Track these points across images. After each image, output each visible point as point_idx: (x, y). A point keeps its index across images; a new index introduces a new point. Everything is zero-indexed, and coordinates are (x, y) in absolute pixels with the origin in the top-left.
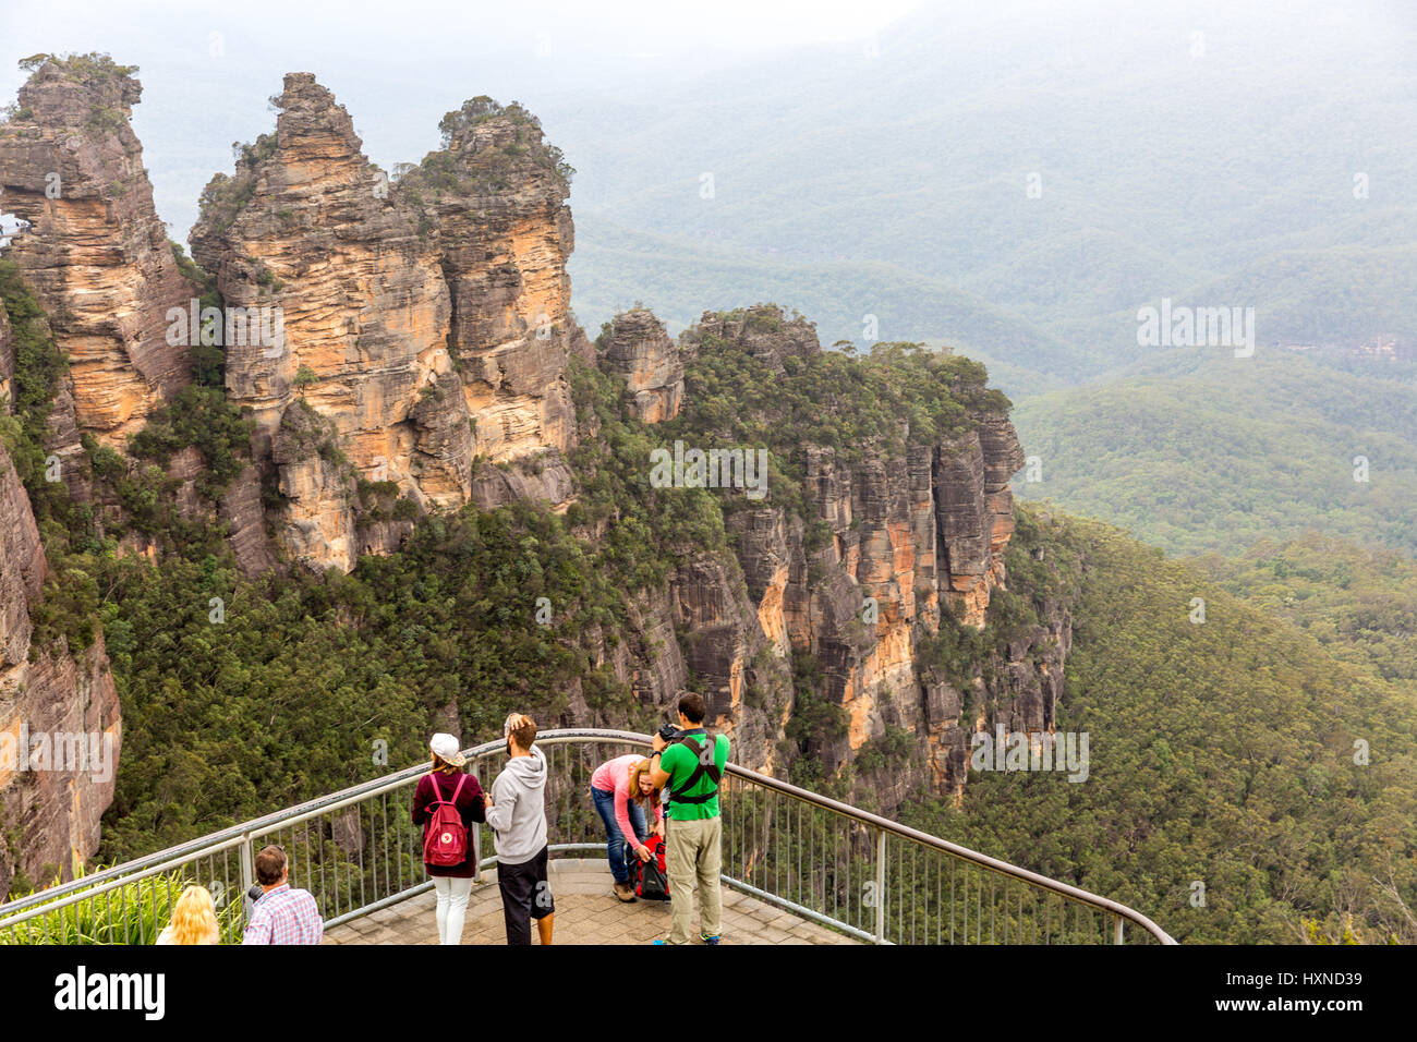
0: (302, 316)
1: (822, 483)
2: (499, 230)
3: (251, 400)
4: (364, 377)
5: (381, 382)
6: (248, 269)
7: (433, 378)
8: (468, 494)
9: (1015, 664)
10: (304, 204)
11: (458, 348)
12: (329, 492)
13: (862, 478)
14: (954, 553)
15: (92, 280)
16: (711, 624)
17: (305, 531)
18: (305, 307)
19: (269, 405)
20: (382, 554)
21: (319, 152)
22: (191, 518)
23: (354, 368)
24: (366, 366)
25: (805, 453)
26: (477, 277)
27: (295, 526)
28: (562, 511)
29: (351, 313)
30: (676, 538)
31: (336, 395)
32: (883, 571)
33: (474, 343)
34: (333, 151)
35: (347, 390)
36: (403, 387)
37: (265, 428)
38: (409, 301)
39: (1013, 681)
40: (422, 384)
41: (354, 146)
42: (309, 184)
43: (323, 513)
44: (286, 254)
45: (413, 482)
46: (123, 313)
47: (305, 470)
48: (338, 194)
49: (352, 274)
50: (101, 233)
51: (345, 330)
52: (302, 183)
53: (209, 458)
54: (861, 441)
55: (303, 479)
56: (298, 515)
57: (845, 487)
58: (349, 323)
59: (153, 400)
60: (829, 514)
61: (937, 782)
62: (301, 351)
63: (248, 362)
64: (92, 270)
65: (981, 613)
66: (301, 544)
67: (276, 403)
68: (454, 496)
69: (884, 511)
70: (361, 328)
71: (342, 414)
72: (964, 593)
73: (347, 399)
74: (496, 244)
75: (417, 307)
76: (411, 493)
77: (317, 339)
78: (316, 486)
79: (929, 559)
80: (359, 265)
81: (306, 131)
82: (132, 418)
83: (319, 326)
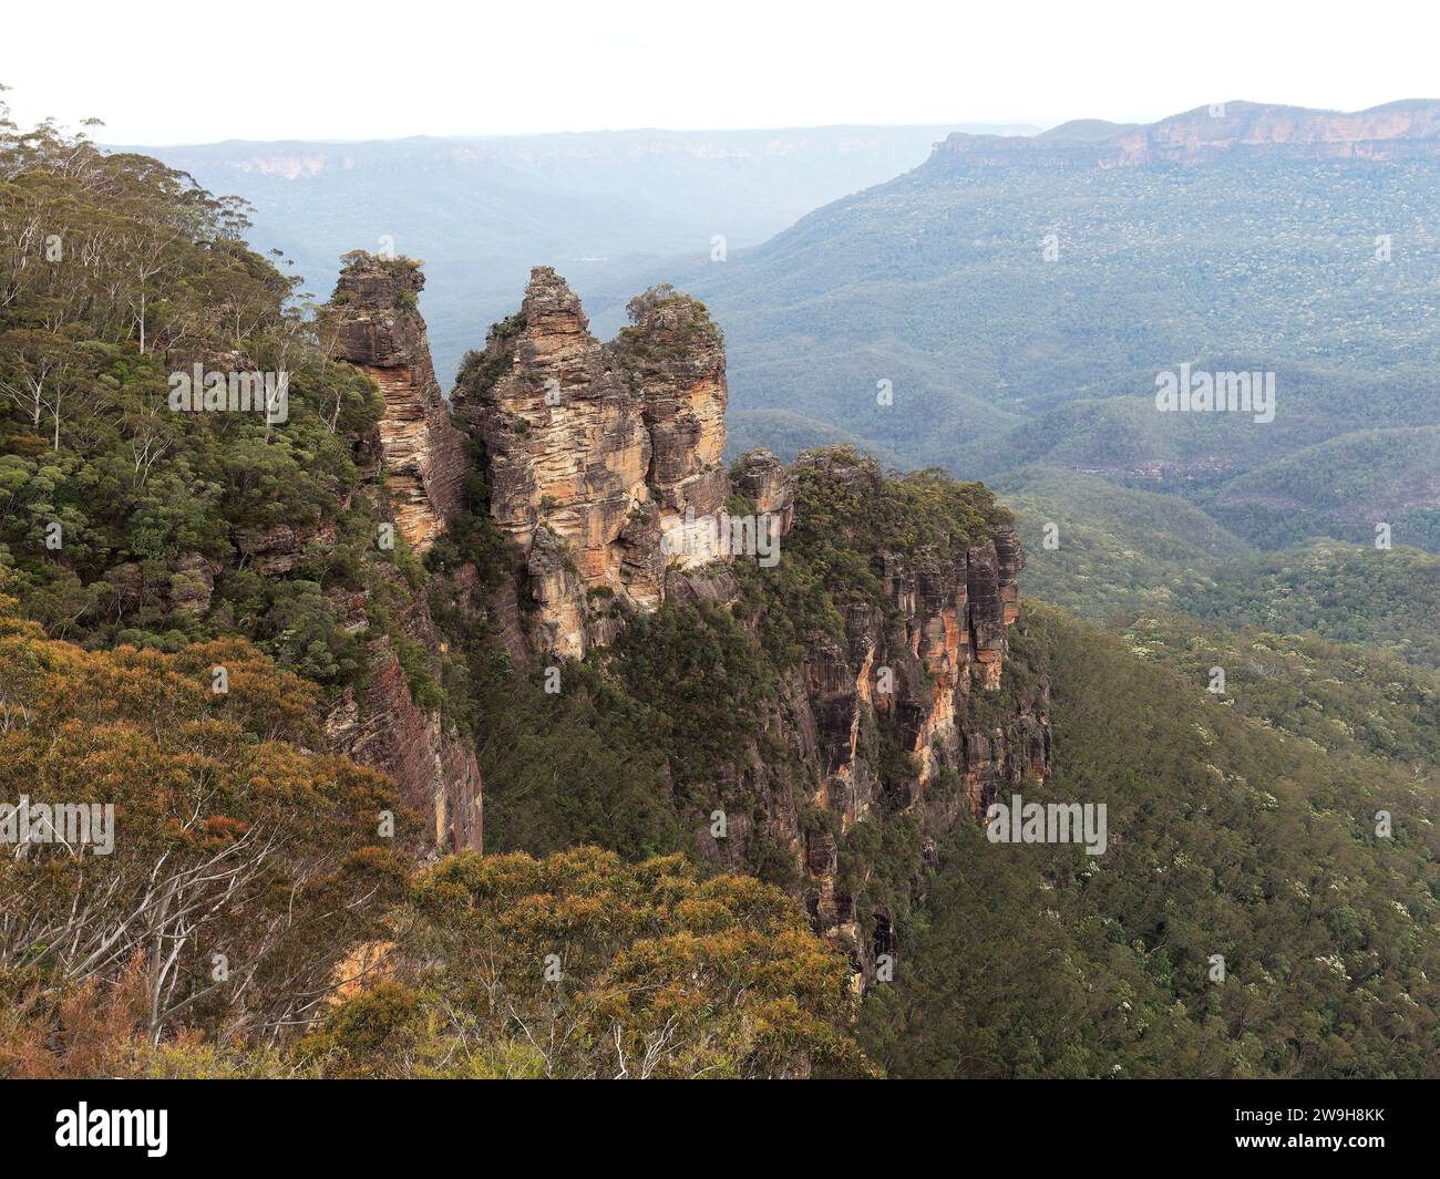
0: (546, 458)
1: (896, 582)
2: (684, 389)
3: (510, 525)
4: (589, 505)
5: (602, 509)
6: (508, 422)
7: (637, 506)
8: (663, 597)
9: (1024, 717)
10: (547, 369)
11: (655, 482)
12: (570, 597)
13: (922, 579)
14: (979, 633)
15: (398, 430)
16: (835, 694)
17: (553, 628)
18: (548, 451)
19: (523, 529)
20: (603, 645)
21: (558, 329)
22: (469, 619)
23: (582, 499)
24: (591, 497)
25: (882, 559)
26: (666, 426)
27: (546, 624)
28: (728, 606)
29: (580, 455)
30: (809, 627)
31: (569, 520)
32: (938, 649)
33: (666, 479)
34: (568, 328)
35: (576, 515)
36: (618, 513)
37: (522, 546)
38: (623, 446)
39: (1023, 730)
40: (629, 511)
41: (583, 325)
42: (551, 354)
43: (564, 614)
44: (536, 409)
45: (622, 587)
46: (419, 457)
47: (553, 580)
48: (572, 362)
49: (581, 424)
50: (405, 394)
51: (575, 469)
52: (546, 353)
53: (483, 574)
54: (919, 549)
55: (551, 588)
56: (548, 615)
57: (911, 584)
58: (579, 463)
59: (439, 527)
60: (901, 606)
61: (973, 809)
62: (544, 486)
63: (509, 495)
64: (397, 424)
65: (998, 678)
66: (549, 638)
67: (529, 527)
68: (653, 598)
69: (940, 602)
70: (588, 466)
71: (573, 534)
72: (986, 663)
73: (576, 522)
74: (681, 400)
75: (629, 450)
76: (622, 596)
77: (555, 475)
78: (560, 592)
79: (965, 639)
80: (586, 417)
81: (552, 312)
82: (423, 540)
83: (557, 466)
